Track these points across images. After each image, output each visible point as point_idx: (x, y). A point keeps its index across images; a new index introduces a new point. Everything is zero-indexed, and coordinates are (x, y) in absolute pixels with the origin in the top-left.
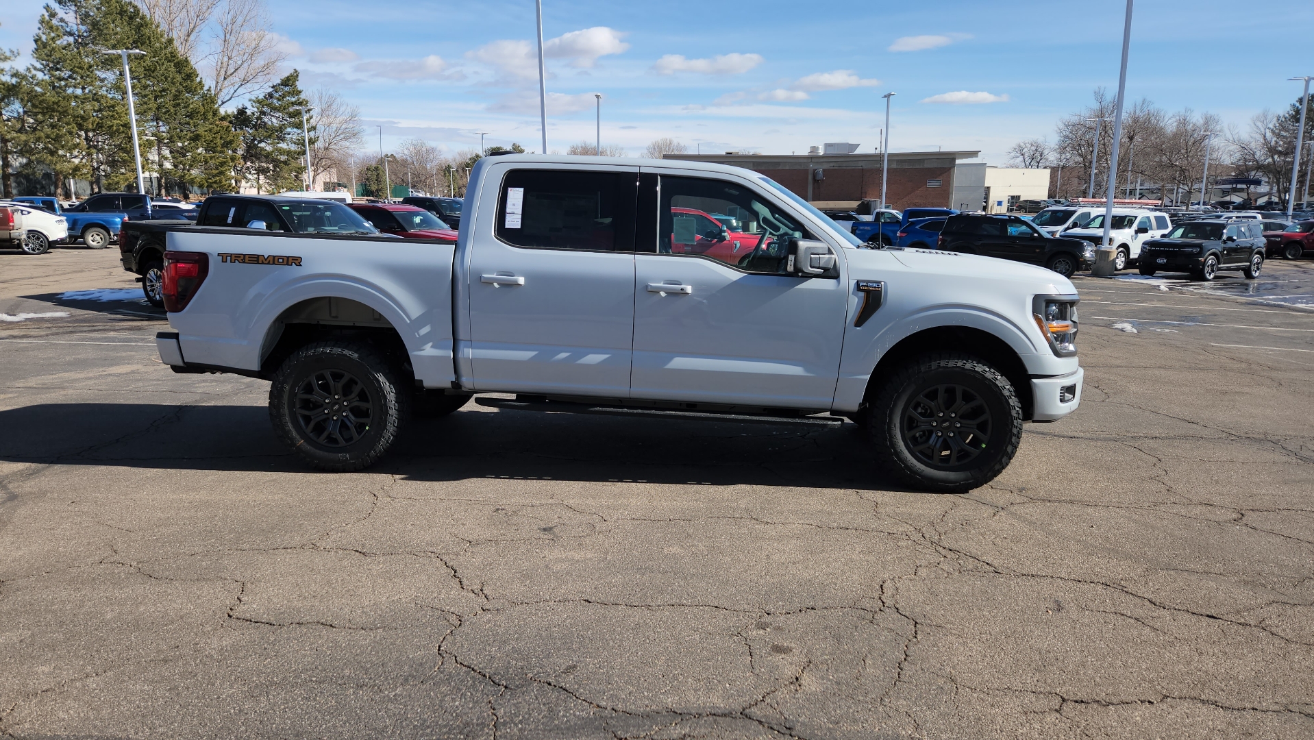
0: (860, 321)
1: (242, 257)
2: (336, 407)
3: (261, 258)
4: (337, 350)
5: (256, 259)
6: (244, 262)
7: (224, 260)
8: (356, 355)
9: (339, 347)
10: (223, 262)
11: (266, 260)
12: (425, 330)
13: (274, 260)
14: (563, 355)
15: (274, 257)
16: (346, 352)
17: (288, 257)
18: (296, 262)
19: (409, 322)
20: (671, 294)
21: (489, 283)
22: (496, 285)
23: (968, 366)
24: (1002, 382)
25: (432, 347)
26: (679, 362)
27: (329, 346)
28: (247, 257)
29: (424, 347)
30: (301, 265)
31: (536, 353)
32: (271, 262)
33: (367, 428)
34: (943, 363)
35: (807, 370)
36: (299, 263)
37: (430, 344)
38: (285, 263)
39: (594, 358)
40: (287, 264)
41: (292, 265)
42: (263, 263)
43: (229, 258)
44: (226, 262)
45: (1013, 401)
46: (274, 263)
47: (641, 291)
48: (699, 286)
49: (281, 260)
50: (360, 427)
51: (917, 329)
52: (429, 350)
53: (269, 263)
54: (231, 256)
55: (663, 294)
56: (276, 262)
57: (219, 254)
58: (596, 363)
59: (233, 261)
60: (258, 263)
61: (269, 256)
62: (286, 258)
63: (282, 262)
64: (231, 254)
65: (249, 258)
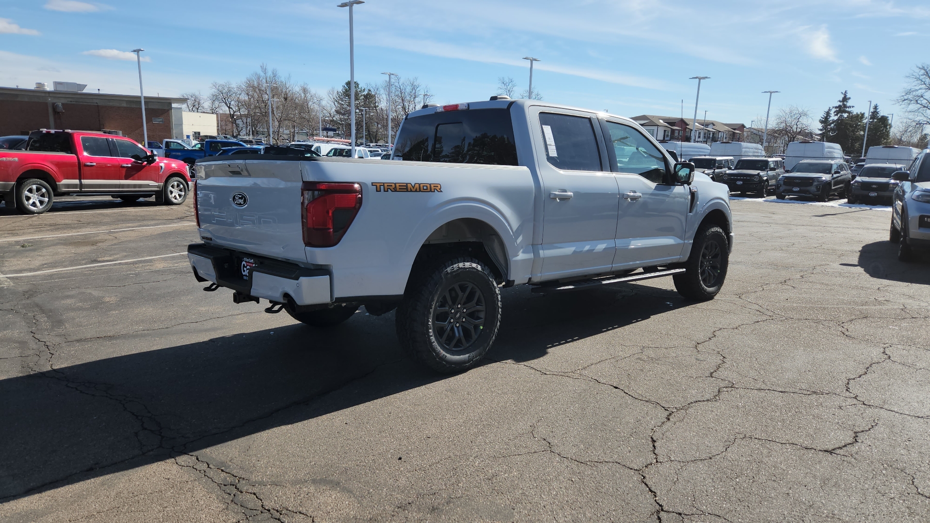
0: (690, 209)
1: (393, 185)
2: (459, 315)
3: (409, 186)
5: (405, 188)
6: (396, 191)
7: (378, 190)
10: (377, 191)
11: (413, 187)
12: (520, 239)
13: (419, 188)
15: (420, 184)
16: (474, 265)
17: (430, 185)
18: (437, 188)
19: (512, 234)
20: (632, 199)
21: (555, 198)
22: (558, 200)
25: (522, 253)
28: (397, 185)
29: (519, 253)
30: (441, 191)
32: (418, 190)
33: (481, 328)
34: (712, 230)
36: (440, 189)
37: (522, 250)
38: (429, 190)
40: (431, 191)
41: (434, 192)
42: (411, 191)
43: (382, 187)
44: (380, 191)
46: (420, 191)
47: (621, 198)
49: (425, 188)
51: (708, 212)
52: (521, 256)
53: (416, 191)
55: (629, 201)
56: (422, 189)
57: (372, 183)
58: (601, 251)
59: (386, 190)
60: (407, 191)
61: (415, 184)
62: (428, 186)
63: (427, 189)
64: (384, 183)
65: (399, 186)
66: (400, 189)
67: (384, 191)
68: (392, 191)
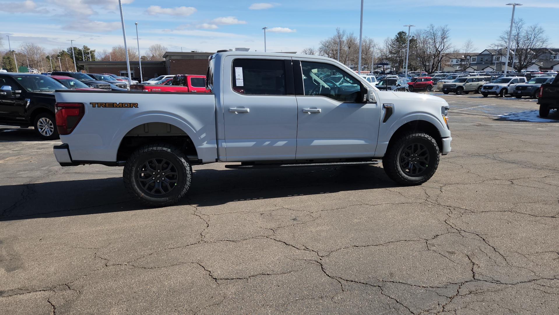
0: (385, 120)
1: (104, 104)
2: (159, 176)
3: (115, 105)
4: (159, 148)
5: (112, 105)
6: (106, 107)
7: (94, 106)
8: (169, 150)
9: (160, 147)
10: (93, 107)
11: (118, 105)
12: (203, 136)
13: (122, 105)
14: (267, 143)
15: (122, 104)
16: (165, 149)
17: (130, 104)
18: (135, 106)
19: (195, 132)
20: (313, 113)
21: (233, 112)
22: (236, 112)
23: (423, 135)
24: (433, 141)
25: (206, 143)
26: (316, 142)
27: (155, 147)
28: (107, 104)
29: (203, 144)
30: (138, 107)
31: (254, 143)
32: (121, 106)
33: (176, 184)
34: (414, 135)
35: (366, 142)
36: (137, 106)
37: (206, 142)
38: (129, 106)
39: (281, 143)
40: (130, 107)
41: (133, 107)
42: (116, 107)
43: (96, 105)
44: (95, 107)
45: (437, 148)
46: (122, 107)
47: (300, 112)
48: (325, 109)
49: (126, 105)
50: (172, 185)
51: (406, 122)
52: (205, 145)
53: (120, 107)
54: (98, 104)
55: (309, 113)
56: (124, 106)
57: (90, 103)
58: (282, 145)
59: (99, 106)
60: (114, 107)
61: (119, 103)
62: (129, 104)
63: (128, 106)
64: (98, 103)
65: (108, 104)
66: (108, 106)
67: (98, 107)
68: (103, 107)
